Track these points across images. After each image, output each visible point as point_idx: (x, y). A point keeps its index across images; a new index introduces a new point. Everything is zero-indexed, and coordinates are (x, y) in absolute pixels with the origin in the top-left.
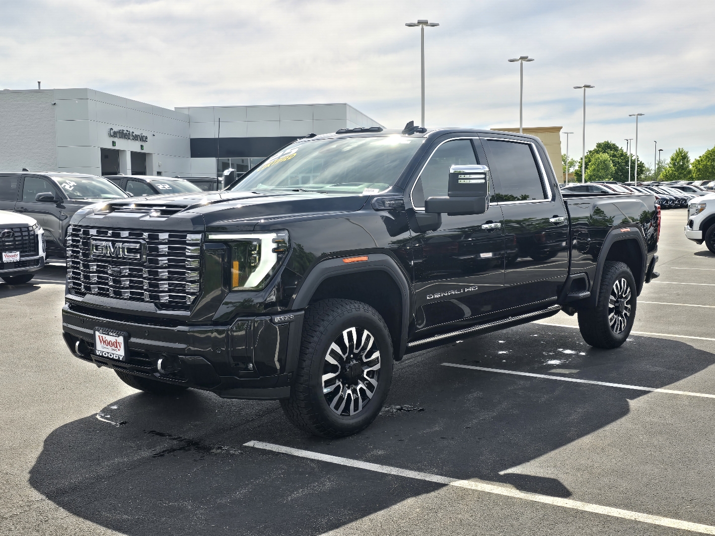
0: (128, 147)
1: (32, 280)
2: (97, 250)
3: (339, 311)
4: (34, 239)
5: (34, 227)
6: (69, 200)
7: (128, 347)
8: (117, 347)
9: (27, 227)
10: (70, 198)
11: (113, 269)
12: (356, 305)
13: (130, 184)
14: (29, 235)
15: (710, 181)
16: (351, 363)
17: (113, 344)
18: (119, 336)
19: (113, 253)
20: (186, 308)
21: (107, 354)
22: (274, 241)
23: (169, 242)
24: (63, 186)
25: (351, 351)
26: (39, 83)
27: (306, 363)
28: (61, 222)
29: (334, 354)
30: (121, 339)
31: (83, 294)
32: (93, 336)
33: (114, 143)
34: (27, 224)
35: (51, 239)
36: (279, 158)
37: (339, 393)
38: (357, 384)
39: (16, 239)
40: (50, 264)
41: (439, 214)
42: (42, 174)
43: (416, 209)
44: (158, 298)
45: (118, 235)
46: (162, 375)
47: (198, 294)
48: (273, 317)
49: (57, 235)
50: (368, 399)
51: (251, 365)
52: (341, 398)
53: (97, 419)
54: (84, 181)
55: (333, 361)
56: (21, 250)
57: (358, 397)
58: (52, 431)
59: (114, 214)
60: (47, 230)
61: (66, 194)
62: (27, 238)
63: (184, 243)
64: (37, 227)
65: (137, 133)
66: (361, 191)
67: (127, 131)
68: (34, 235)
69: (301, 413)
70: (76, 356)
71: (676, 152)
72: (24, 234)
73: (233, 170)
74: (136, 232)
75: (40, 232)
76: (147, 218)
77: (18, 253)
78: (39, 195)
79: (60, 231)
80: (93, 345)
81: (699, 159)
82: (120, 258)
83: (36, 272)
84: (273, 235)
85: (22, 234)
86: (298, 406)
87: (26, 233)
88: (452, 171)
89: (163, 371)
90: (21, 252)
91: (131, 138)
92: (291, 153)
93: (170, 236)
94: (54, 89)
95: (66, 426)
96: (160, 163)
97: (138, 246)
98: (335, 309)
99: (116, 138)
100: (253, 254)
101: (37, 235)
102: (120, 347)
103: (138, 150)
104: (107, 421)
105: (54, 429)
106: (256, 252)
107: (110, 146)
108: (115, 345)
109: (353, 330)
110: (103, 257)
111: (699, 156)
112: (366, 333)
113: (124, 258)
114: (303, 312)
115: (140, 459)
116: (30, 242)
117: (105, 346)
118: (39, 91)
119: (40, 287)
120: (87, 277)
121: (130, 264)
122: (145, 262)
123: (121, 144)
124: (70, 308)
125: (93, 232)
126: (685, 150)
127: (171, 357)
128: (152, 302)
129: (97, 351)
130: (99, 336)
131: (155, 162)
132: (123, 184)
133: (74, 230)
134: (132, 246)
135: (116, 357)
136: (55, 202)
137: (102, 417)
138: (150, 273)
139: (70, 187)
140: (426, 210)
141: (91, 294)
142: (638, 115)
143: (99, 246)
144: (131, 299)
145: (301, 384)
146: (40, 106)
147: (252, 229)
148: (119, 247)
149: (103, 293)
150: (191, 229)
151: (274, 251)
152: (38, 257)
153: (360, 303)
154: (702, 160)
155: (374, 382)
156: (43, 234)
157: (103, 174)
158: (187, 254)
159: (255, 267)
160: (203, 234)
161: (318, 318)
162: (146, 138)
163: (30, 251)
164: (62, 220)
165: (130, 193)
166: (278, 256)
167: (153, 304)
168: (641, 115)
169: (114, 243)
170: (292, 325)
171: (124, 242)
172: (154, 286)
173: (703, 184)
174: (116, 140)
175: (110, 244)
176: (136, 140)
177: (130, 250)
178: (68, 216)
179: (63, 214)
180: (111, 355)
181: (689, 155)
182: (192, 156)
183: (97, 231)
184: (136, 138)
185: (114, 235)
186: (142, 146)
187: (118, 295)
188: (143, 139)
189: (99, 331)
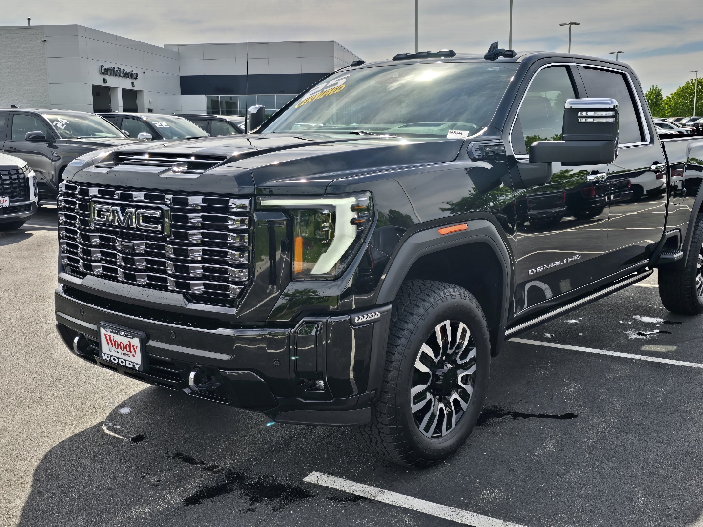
0: (119, 84)
1: (24, 225)
2: (99, 216)
3: (432, 300)
4: (24, 182)
5: (24, 169)
6: (61, 139)
7: (147, 352)
8: (130, 351)
9: (16, 169)
10: (63, 138)
11: (123, 243)
12: (451, 290)
13: (126, 122)
14: (19, 178)
15: (683, 118)
16: (445, 368)
17: (125, 347)
18: (133, 338)
19: (123, 223)
20: (230, 303)
21: (117, 359)
22: (353, 208)
23: (203, 209)
24: (54, 124)
25: (445, 353)
26: (29, 19)
27: (393, 374)
28: (53, 163)
29: (425, 358)
30: (136, 342)
31: (82, 275)
32: (97, 334)
33: (105, 81)
34: (17, 166)
35: (44, 181)
36: (322, 90)
37: (430, 409)
38: (450, 395)
39: (5, 182)
40: (44, 206)
41: (549, 164)
42: (32, 111)
43: (516, 157)
44: (188, 287)
45: (129, 198)
46: (193, 392)
47: (246, 283)
48: (353, 316)
49: (49, 178)
50: (462, 412)
51: (322, 381)
52: (433, 416)
53: (103, 430)
54: (76, 120)
55: (423, 368)
56: (10, 194)
57: (452, 410)
58: (44, 454)
59: (120, 167)
60: (39, 172)
61: (58, 132)
62: (16, 181)
63: (226, 211)
64: (27, 170)
65: (128, 70)
66: (443, 133)
67: (118, 68)
68: (24, 178)
69: (383, 440)
70: (75, 353)
71: (649, 90)
72: (13, 177)
73: (261, 106)
74: (155, 195)
75: (31, 174)
76: (170, 174)
77: (7, 198)
78: (29, 134)
79: (53, 173)
80: (98, 344)
81: (670, 96)
82: (133, 229)
83: (28, 218)
84: (352, 201)
85: (11, 177)
86: (379, 432)
87: (15, 177)
88: (568, 106)
89: (196, 389)
90: (10, 197)
91: (122, 75)
92: (338, 85)
93: (204, 201)
94: (44, 26)
95: (62, 444)
96: (151, 100)
97: (158, 214)
98: (427, 298)
99: (107, 75)
100: (324, 228)
101: (28, 178)
102: (135, 351)
103: (129, 87)
104: (116, 436)
105: (47, 449)
106: (327, 224)
107: (101, 84)
108: (129, 348)
109: (447, 323)
110: (109, 226)
111: (671, 93)
112: (462, 325)
113: (137, 230)
114: (390, 306)
115: (167, 509)
116: (19, 186)
117: (114, 348)
118: (29, 28)
119: (32, 234)
120: (87, 252)
121: (147, 238)
122: (170, 236)
123: (112, 81)
124: (66, 292)
125: (94, 191)
126: (659, 88)
127: (207, 370)
128: (180, 292)
129: (103, 354)
130: (105, 335)
131: (146, 100)
132: (117, 122)
133: (67, 187)
134: (150, 213)
135: (130, 364)
136: (46, 141)
137: (109, 428)
138: (175, 251)
139: (63, 125)
140: (531, 159)
141: (93, 275)
142: (618, 52)
143: (103, 211)
144: (148, 286)
145: (385, 403)
146: (31, 42)
147: (322, 192)
148: (131, 213)
149: (109, 275)
150: (236, 191)
151: (353, 222)
152: (30, 201)
153: (455, 287)
154: (673, 97)
155: (469, 389)
156: (34, 177)
157: (96, 111)
158: (230, 227)
159: (328, 245)
160: (253, 198)
161: (405, 310)
162: (137, 75)
163: (20, 195)
164: (54, 161)
165: (126, 132)
166: (358, 229)
167: (180, 296)
168: (621, 52)
169: (123, 208)
170: (377, 326)
171: (138, 207)
172: (182, 269)
173: (676, 121)
174: (107, 77)
175: (118, 209)
176: (127, 77)
177: (146, 219)
178: (61, 157)
179: (55, 154)
180: (122, 362)
181: (662, 92)
182: (182, 94)
183: (99, 190)
184: (127, 75)
185: (123, 197)
186: (133, 84)
187: (130, 278)
188: (134, 76)
189: (105, 328)
